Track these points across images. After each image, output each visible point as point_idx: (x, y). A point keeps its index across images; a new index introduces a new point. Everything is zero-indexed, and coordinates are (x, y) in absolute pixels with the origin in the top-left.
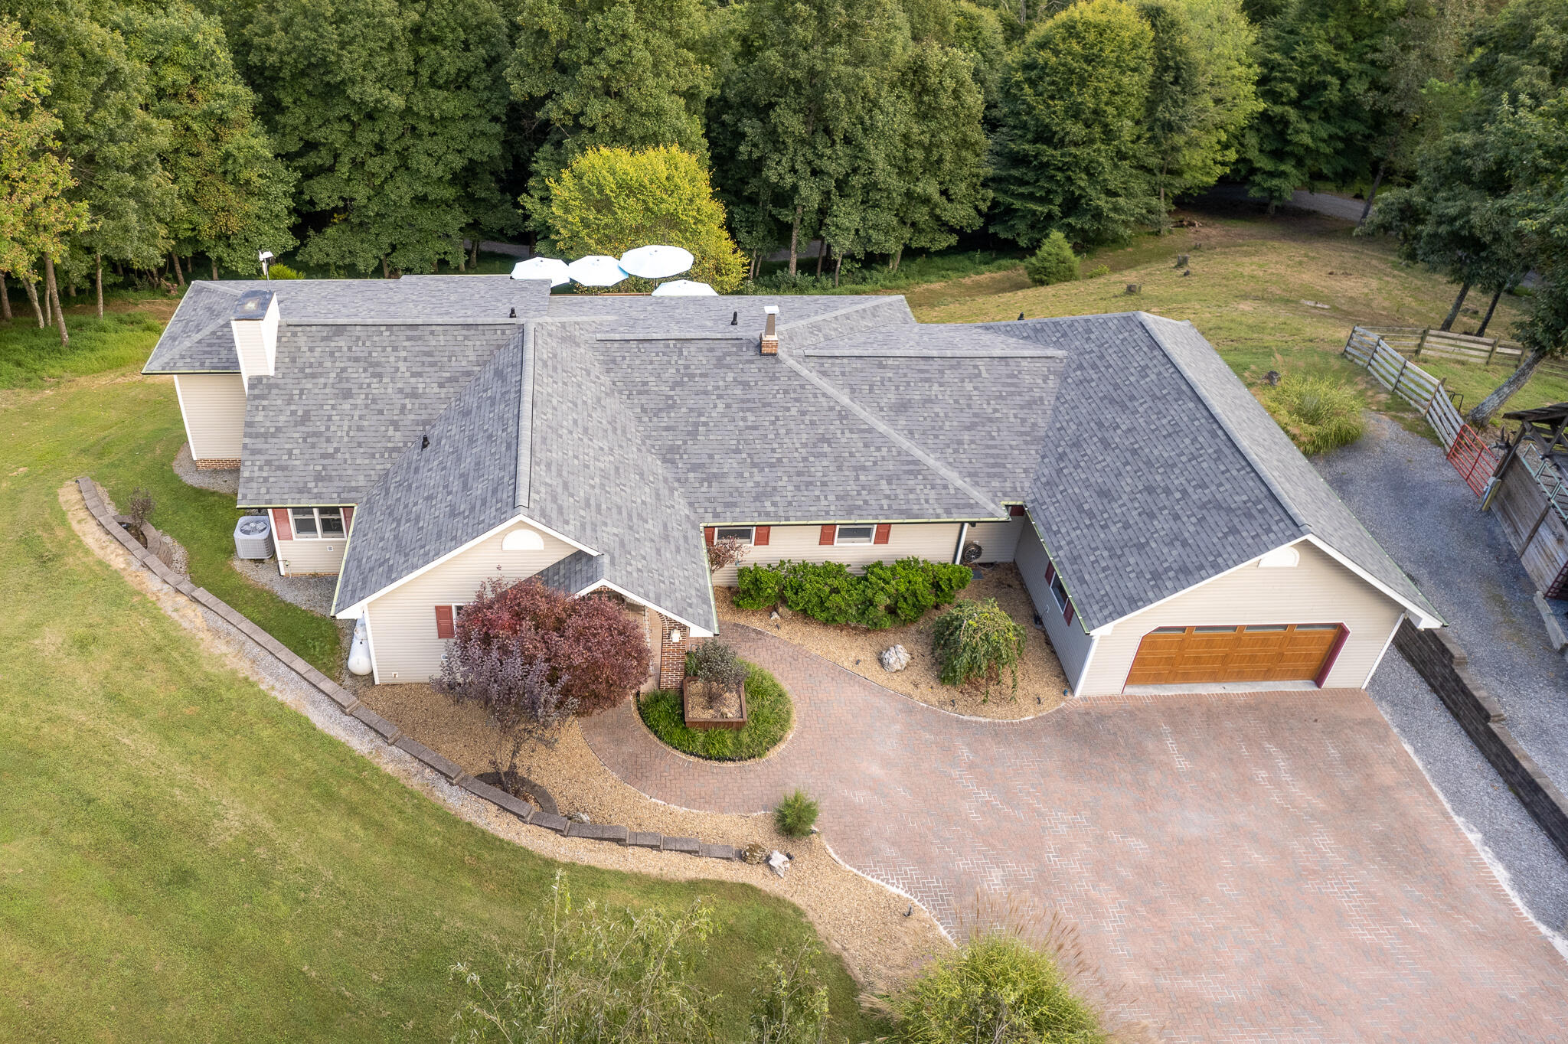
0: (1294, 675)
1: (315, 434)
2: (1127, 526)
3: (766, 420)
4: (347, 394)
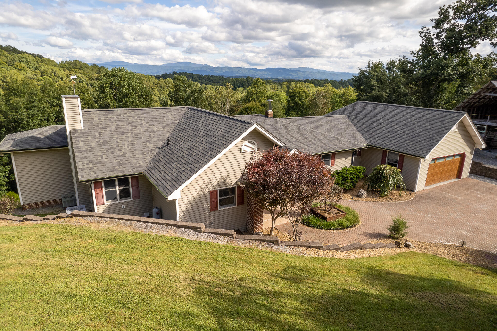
1: (111, 149)
4: (123, 133)
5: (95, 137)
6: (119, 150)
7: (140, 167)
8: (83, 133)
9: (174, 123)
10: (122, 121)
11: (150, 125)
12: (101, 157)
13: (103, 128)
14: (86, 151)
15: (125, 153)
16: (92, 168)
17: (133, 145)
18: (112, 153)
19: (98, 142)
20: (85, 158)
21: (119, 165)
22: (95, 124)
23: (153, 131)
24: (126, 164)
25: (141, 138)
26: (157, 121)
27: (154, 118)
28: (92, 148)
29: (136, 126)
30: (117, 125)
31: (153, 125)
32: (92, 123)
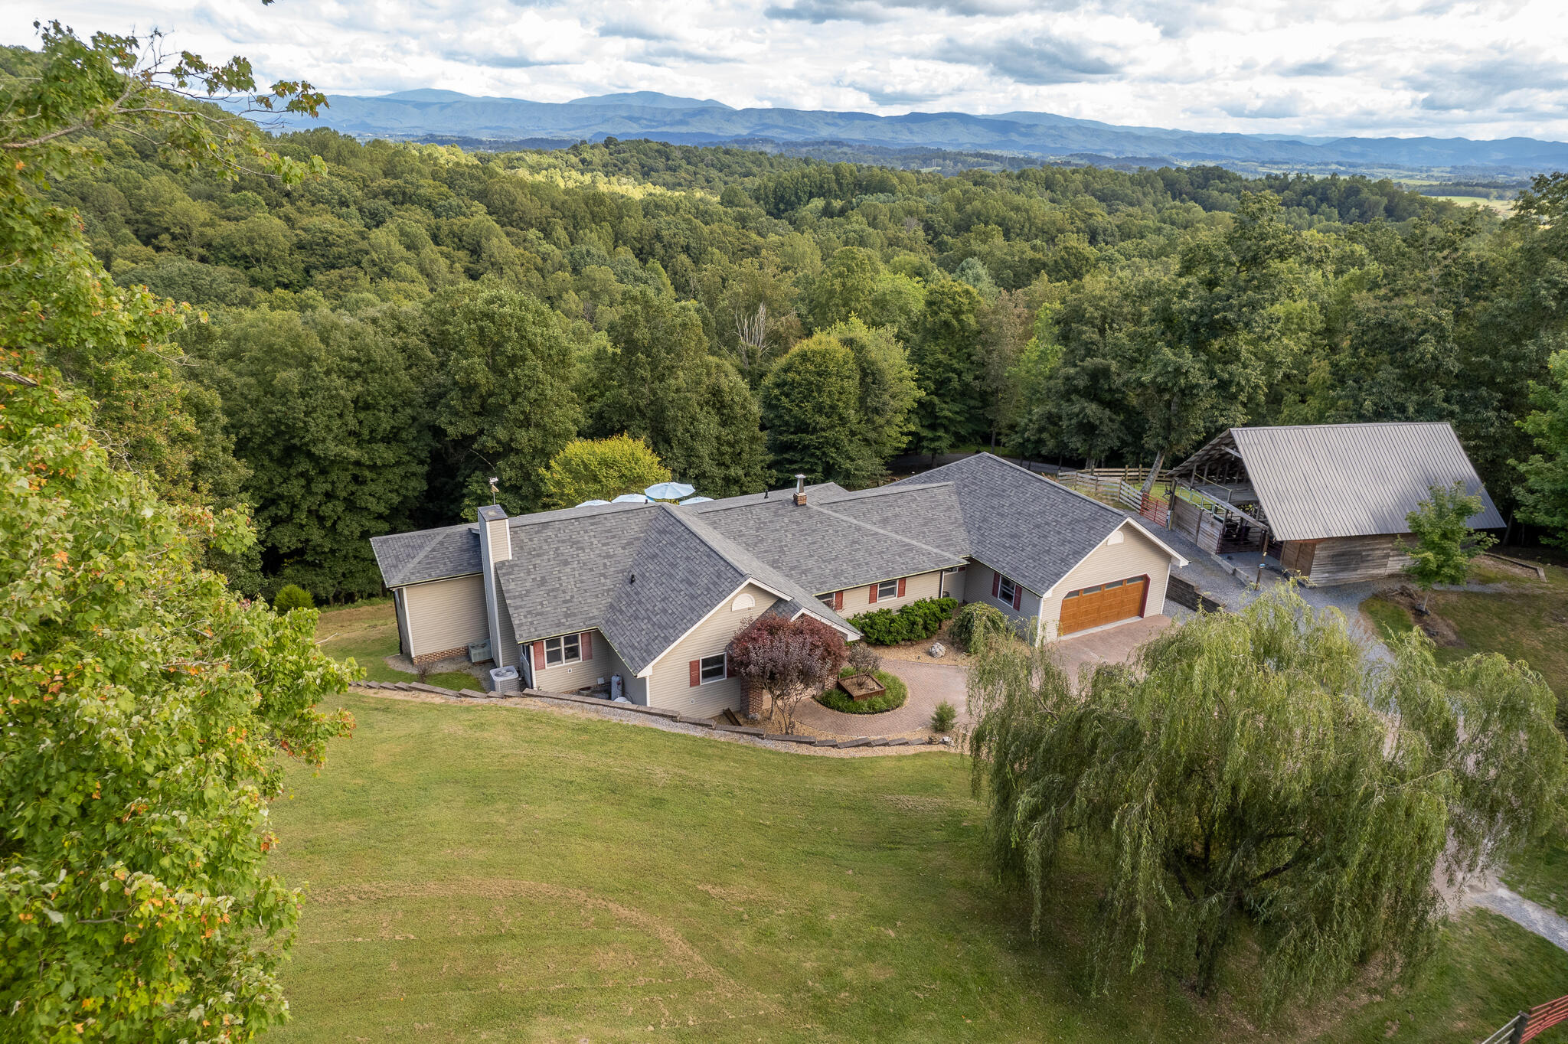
0: (1130, 616)
1: (553, 590)
2: (1035, 546)
3: (819, 538)
4: (566, 563)
5: (529, 573)
6: (564, 592)
7: (594, 618)
8: (512, 566)
9: (638, 539)
10: (563, 541)
11: (604, 545)
12: (541, 604)
13: (539, 555)
14: (520, 596)
15: (572, 597)
16: (532, 623)
17: (582, 582)
18: (555, 597)
19: (534, 580)
20: (521, 607)
21: (567, 616)
22: (526, 549)
23: (608, 556)
24: (574, 615)
25: (591, 570)
26: (614, 537)
27: (609, 531)
28: (528, 591)
29: (582, 549)
30: (557, 549)
31: (607, 544)
32: (522, 548)
